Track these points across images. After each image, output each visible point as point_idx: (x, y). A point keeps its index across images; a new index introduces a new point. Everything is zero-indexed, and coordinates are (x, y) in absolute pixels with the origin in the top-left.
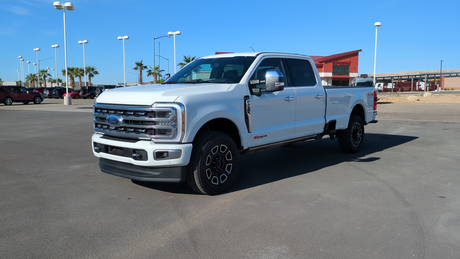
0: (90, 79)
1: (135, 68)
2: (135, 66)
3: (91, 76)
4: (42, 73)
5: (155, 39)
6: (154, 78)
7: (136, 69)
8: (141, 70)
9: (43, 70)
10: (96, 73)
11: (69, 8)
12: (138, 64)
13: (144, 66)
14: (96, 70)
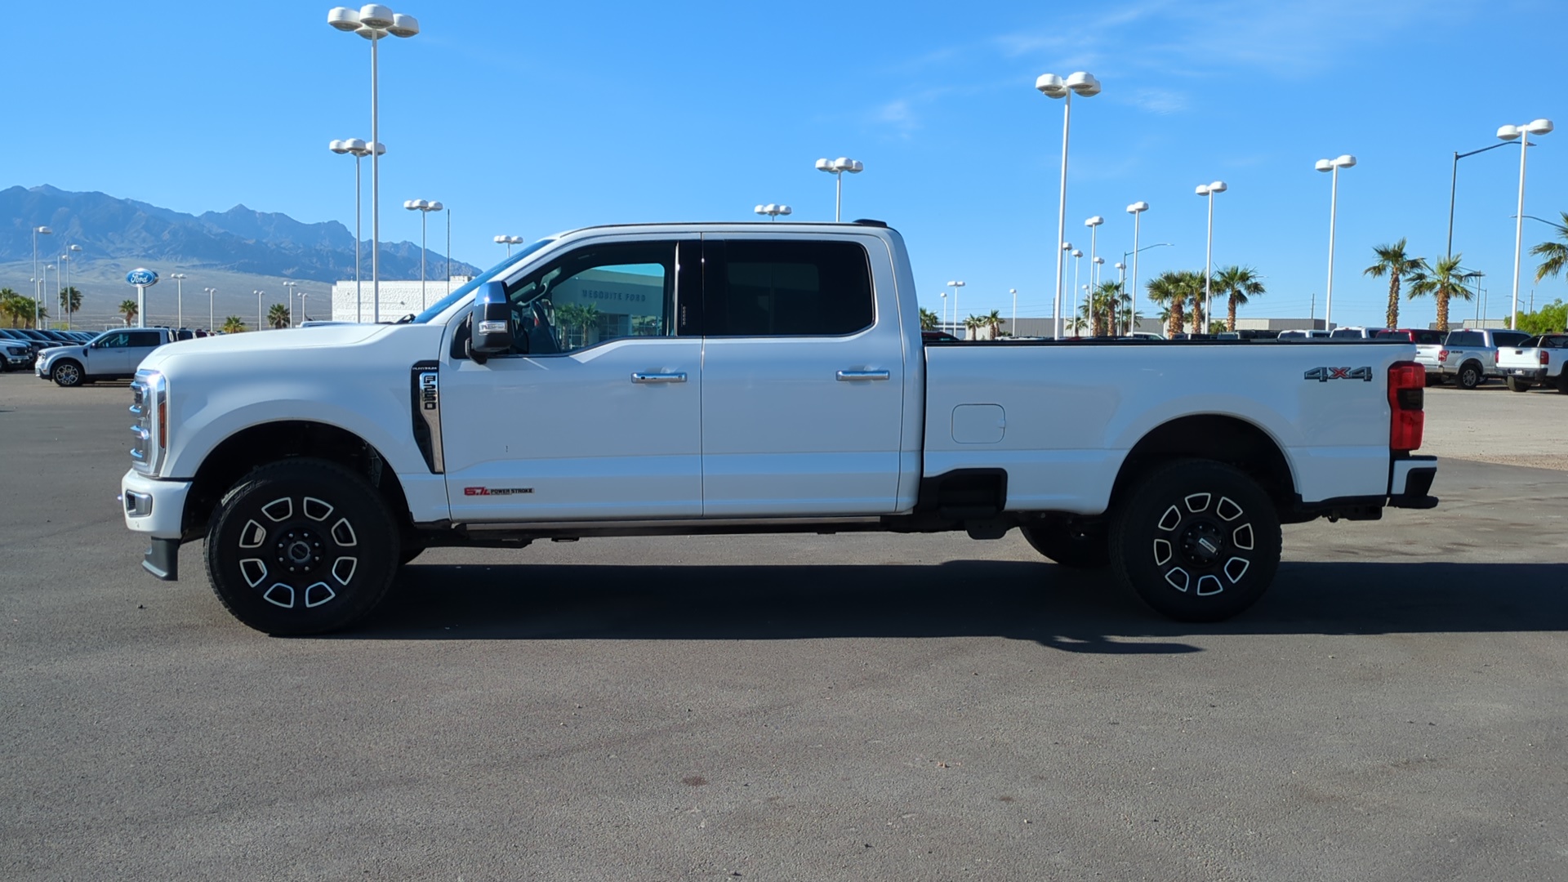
0: (1233, 310)
1: (1374, 268)
2: (1377, 261)
3: (1238, 298)
4: (1106, 291)
5: (1458, 157)
6: (1436, 302)
7: (1378, 270)
8: (1394, 276)
9: (1110, 283)
10: (1256, 288)
11: (1083, 90)
12: (1385, 254)
13: (1408, 259)
14: (1254, 281)
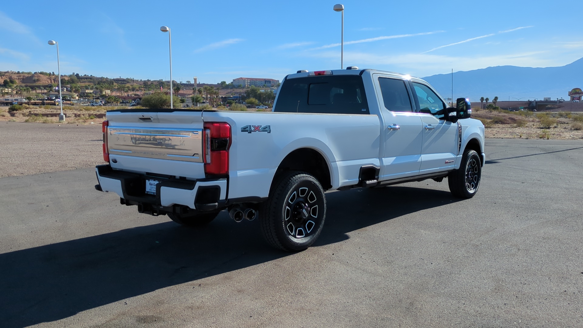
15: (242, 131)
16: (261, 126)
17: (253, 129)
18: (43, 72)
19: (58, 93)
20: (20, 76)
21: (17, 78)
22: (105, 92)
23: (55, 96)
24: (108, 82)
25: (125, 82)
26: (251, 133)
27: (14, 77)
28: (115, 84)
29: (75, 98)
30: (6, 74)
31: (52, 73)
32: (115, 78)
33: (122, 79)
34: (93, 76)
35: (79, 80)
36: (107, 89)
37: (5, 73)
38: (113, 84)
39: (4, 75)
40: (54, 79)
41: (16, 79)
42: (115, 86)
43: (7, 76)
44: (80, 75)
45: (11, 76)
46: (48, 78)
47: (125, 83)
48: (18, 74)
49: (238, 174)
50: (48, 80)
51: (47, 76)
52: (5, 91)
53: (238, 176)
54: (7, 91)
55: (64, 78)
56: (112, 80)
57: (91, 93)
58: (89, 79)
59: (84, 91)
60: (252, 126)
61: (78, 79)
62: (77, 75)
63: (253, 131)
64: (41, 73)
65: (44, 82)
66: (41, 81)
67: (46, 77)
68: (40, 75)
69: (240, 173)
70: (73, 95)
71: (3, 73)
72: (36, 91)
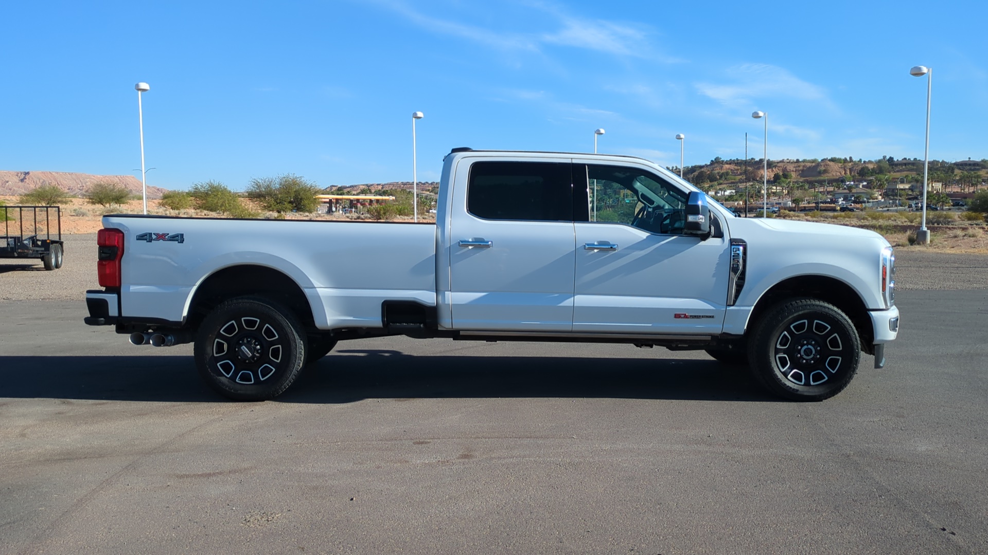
15: (137, 239)
16: (168, 234)
17: (154, 237)
18: (835, 158)
19: (849, 191)
20: (799, 167)
21: (794, 169)
22: (932, 186)
23: (844, 196)
24: (944, 169)
25: (978, 168)
26: (151, 242)
27: (791, 167)
28: (957, 171)
29: (877, 199)
30: (779, 165)
31: (848, 159)
32: (959, 160)
33: (972, 163)
34: (918, 159)
35: (893, 168)
36: (935, 182)
37: (778, 163)
38: (953, 172)
39: (775, 166)
40: (850, 169)
41: (793, 171)
42: (956, 175)
43: (780, 167)
44: (895, 159)
45: (786, 167)
46: (842, 168)
47: (978, 170)
48: (796, 164)
49: (131, 288)
50: (841, 170)
51: (840, 164)
52: (772, 191)
53: (131, 291)
54: (775, 191)
55: (867, 165)
56: (953, 166)
57: (904, 189)
58: (910, 166)
59: (894, 187)
60: (154, 234)
61: (891, 167)
62: (891, 159)
63: (154, 240)
64: (833, 160)
65: (834, 174)
66: (829, 173)
67: (838, 165)
68: (829, 162)
69: (133, 288)
70: (874, 194)
71: (776, 163)
72: (815, 190)
